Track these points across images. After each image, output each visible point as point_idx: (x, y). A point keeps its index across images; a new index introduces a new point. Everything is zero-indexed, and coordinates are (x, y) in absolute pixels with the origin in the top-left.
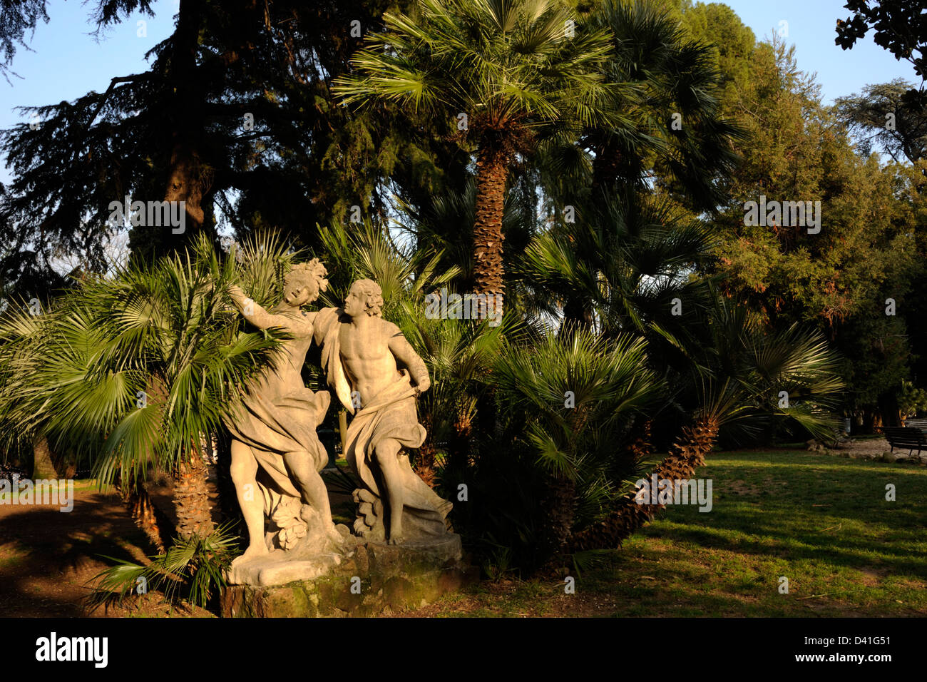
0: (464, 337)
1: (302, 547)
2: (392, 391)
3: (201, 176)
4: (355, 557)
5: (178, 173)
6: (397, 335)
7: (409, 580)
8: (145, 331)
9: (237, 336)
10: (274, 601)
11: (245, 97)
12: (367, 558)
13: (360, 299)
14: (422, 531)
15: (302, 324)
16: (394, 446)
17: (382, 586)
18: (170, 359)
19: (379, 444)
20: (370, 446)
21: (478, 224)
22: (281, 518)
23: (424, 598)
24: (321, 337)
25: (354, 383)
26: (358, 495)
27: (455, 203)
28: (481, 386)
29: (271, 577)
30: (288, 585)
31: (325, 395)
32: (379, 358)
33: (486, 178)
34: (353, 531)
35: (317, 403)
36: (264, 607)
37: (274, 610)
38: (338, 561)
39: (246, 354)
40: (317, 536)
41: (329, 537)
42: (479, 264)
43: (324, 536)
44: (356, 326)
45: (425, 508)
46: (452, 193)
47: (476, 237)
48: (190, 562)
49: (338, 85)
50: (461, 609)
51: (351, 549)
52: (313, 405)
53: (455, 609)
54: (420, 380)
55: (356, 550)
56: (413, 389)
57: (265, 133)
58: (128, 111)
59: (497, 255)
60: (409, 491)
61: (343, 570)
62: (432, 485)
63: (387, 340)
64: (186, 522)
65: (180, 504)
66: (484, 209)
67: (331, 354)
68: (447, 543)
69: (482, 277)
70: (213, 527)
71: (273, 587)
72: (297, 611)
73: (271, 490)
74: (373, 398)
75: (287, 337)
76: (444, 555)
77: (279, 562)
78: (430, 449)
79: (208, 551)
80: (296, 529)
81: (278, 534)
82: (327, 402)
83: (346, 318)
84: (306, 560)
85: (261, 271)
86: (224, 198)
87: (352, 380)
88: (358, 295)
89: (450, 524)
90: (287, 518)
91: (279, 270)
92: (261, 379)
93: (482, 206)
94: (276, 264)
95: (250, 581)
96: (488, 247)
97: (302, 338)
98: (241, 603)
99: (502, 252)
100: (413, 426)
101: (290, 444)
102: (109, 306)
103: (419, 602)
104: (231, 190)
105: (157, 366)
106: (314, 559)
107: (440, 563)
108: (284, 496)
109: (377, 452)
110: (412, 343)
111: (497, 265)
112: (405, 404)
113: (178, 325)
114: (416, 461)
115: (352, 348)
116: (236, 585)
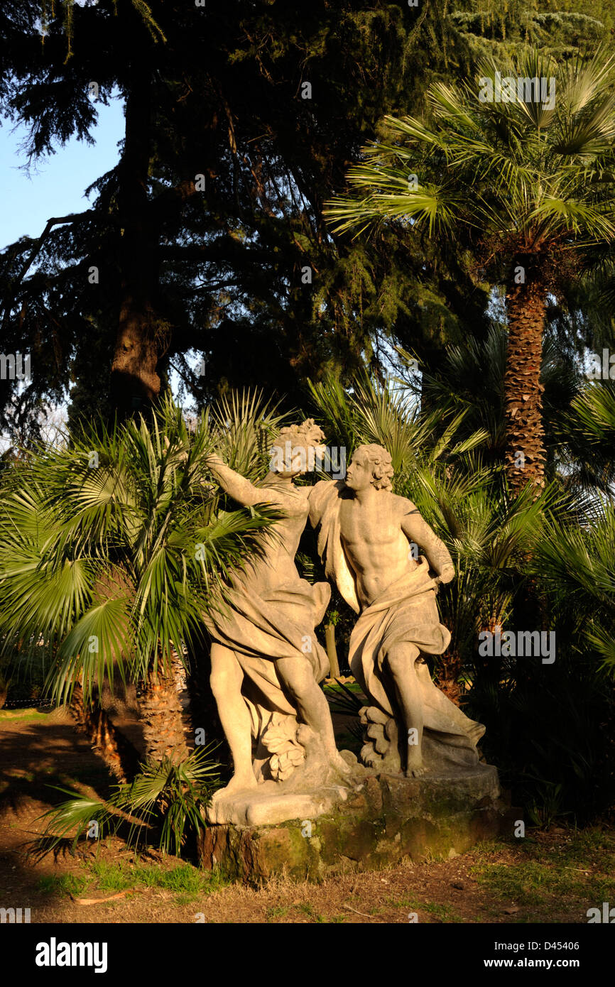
0: (495, 516)
1: (299, 777)
2: (406, 583)
3: (156, 335)
4: (365, 790)
5: (129, 332)
6: (412, 513)
7: (434, 823)
8: (109, 509)
9: (217, 515)
10: (267, 844)
11: (205, 239)
12: (380, 793)
13: (366, 468)
14: (447, 760)
15: (297, 500)
16: (411, 652)
17: (400, 830)
18: (137, 545)
19: (391, 650)
20: (381, 652)
21: (510, 372)
22: (273, 741)
23: (453, 846)
24: (317, 517)
25: (358, 574)
26: (366, 714)
27: (476, 353)
28: (519, 577)
29: (262, 814)
30: (283, 825)
31: (325, 587)
32: (389, 542)
33: (519, 314)
34: (360, 760)
35: (315, 597)
36: (253, 852)
37: (267, 855)
38: (344, 796)
39: (232, 536)
40: (317, 765)
41: (332, 766)
42: (512, 423)
43: (326, 763)
44: (360, 502)
45: (452, 731)
46: (471, 340)
47: (508, 389)
48: (159, 797)
49: (331, 207)
50: (501, 861)
51: (359, 781)
52: (310, 600)
53: (494, 861)
54: (442, 569)
55: (366, 782)
56: (433, 580)
57: (230, 282)
58: (67, 259)
59: (535, 411)
60: (430, 710)
61: (351, 807)
62: (458, 703)
63: (400, 519)
64: (156, 746)
65: (149, 724)
66: (517, 353)
67: (330, 538)
68: (480, 776)
69: (516, 439)
70: (187, 753)
71: (265, 827)
72: (294, 858)
73: (259, 706)
74: (383, 591)
75: (276, 516)
76: (477, 792)
77: (271, 796)
78: (455, 657)
79: (183, 782)
80: (292, 755)
81: (268, 761)
82: (327, 597)
83: (348, 493)
84: (304, 793)
85: (240, 440)
86: (183, 361)
87: (357, 569)
88: (362, 463)
89: (482, 754)
90: (279, 741)
91: (262, 439)
92: (248, 567)
93: (514, 349)
94: (258, 430)
95: (235, 819)
96: (523, 401)
97: (296, 516)
98: (224, 848)
99: (542, 407)
100: (434, 627)
101: (283, 647)
102: (63, 481)
103: (447, 852)
104: (191, 351)
105: (121, 553)
106: (314, 793)
107: (472, 801)
108: (276, 714)
109: (390, 658)
110: (431, 524)
111: (535, 424)
112: (424, 599)
113: (147, 504)
114: (437, 672)
115: (357, 529)
116: (218, 824)
